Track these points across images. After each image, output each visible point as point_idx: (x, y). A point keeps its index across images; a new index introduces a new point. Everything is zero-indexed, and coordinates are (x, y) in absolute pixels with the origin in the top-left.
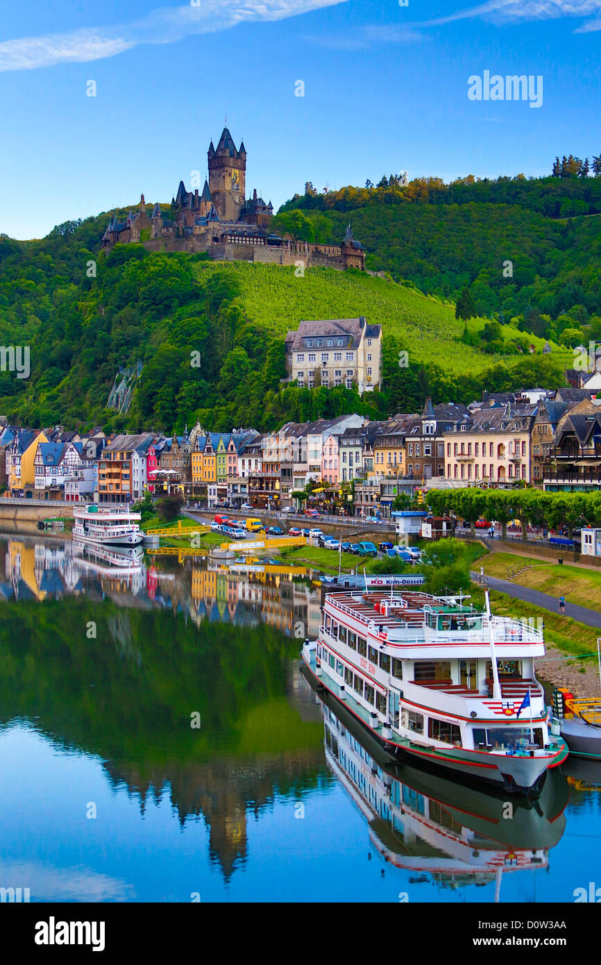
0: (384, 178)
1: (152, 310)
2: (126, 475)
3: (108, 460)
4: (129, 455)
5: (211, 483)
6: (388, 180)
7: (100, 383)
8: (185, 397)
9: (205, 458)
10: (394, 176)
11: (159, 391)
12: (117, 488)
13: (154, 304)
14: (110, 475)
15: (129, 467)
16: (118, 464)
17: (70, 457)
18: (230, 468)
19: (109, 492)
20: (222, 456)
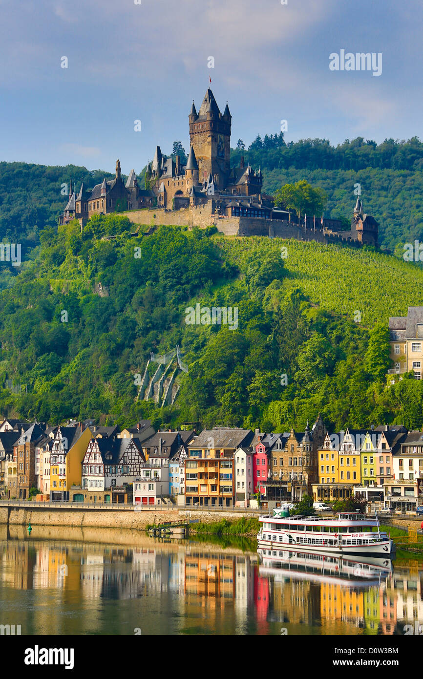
0: (259, 138)
1: (177, 291)
2: (226, 475)
3: (197, 458)
4: (230, 453)
5: (356, 485)
6: (262, 140)
7: (125, 372)
8: (258, 388)
9: (341, 457)
10: (269, 136)
11: (227, 381)
12: (212, 490)
13: (178, 283)
14: (201, 475)
15: (233, 467)
16: (213, 463)
17: (130, 454)
18: (381, 468)
19: (201, 494)
20: (368, 456)
